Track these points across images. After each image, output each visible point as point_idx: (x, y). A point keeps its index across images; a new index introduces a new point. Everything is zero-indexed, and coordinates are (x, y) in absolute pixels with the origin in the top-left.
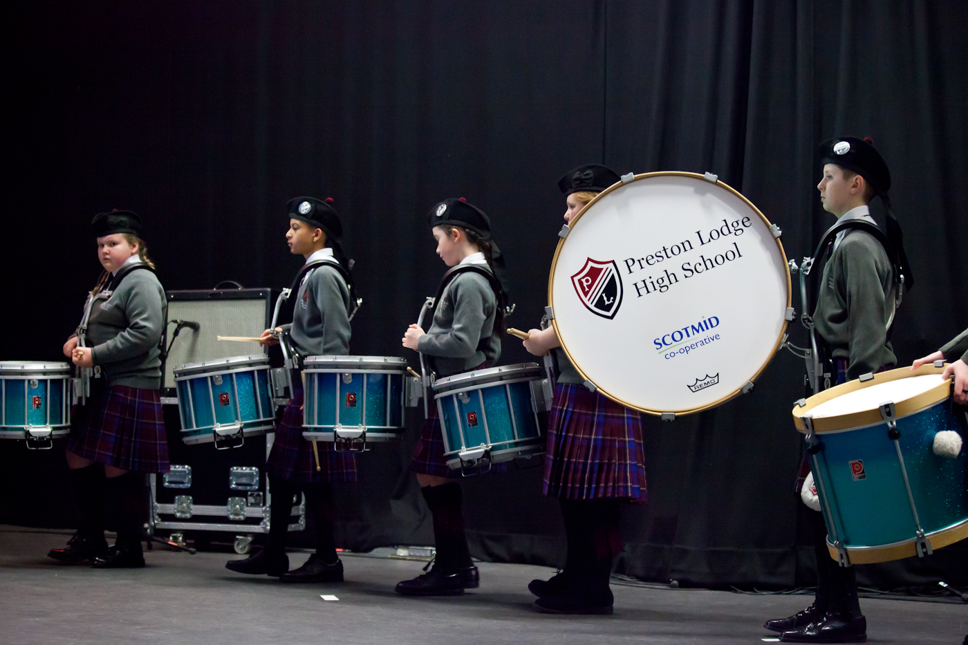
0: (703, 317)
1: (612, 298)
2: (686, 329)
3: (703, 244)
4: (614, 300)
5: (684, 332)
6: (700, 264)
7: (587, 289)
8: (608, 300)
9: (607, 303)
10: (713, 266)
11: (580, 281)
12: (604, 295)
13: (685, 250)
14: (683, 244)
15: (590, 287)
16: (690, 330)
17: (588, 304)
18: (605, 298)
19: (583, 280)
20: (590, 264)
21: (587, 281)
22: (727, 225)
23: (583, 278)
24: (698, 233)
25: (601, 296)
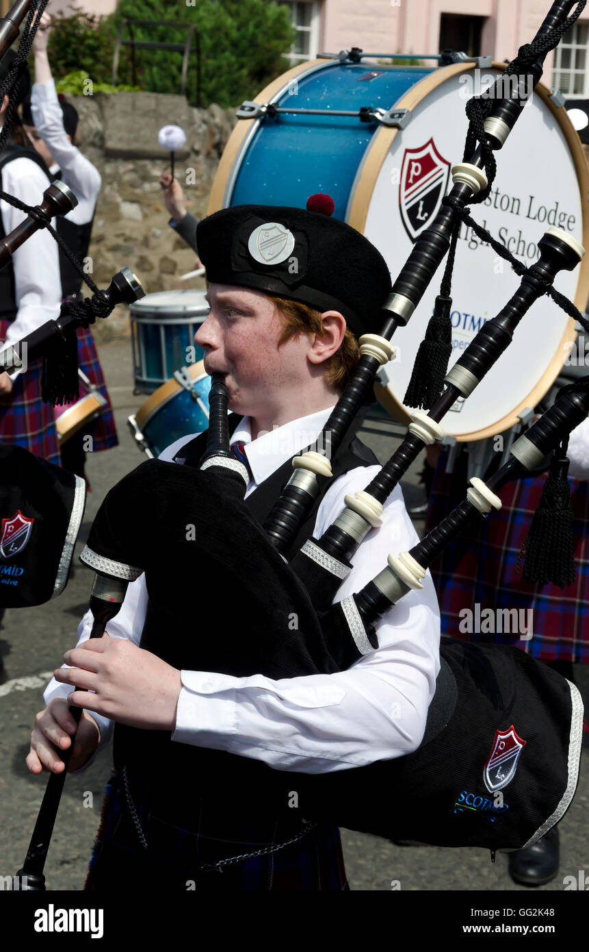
0: (486, 314)
1: (426, 215)
2: (466, 315)
3: (528, 216)
4: (427, 218)
5: (463, 318)
6: (515, 242)
7: (411, 181)
8: (422, 215)
9: (419, 217)
10: (523, 255)
11: (411, 161)
12: (422, 203)
13: (512, 212)
14: (514, 199)
15: (416, 179)
16: (469, 319)
17: (404, 201)
18: (420, 209)
19: (414, 165)
20: (429, 149)
21: (417, 169)
22: (556, 212)
23: (416, 161)
24: (532, 198)
25: (417, 204)
